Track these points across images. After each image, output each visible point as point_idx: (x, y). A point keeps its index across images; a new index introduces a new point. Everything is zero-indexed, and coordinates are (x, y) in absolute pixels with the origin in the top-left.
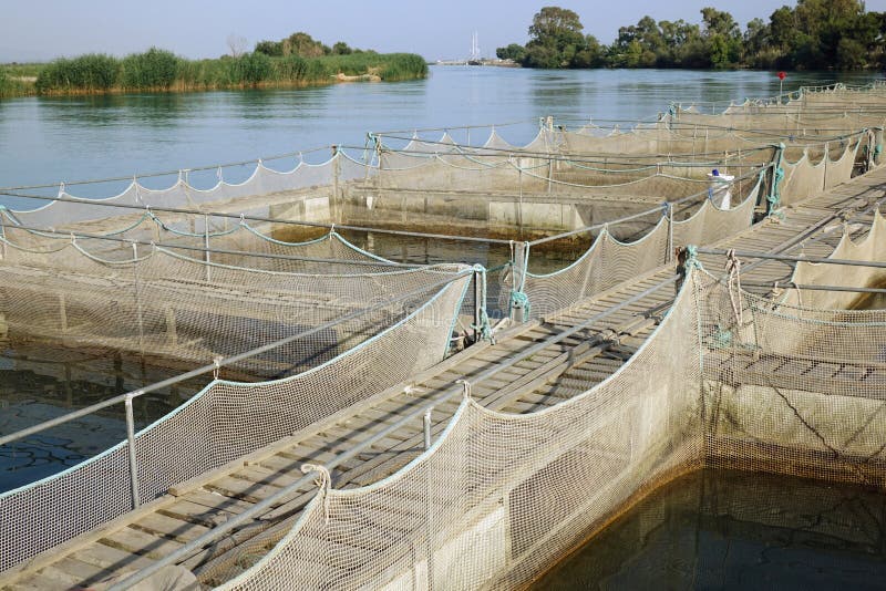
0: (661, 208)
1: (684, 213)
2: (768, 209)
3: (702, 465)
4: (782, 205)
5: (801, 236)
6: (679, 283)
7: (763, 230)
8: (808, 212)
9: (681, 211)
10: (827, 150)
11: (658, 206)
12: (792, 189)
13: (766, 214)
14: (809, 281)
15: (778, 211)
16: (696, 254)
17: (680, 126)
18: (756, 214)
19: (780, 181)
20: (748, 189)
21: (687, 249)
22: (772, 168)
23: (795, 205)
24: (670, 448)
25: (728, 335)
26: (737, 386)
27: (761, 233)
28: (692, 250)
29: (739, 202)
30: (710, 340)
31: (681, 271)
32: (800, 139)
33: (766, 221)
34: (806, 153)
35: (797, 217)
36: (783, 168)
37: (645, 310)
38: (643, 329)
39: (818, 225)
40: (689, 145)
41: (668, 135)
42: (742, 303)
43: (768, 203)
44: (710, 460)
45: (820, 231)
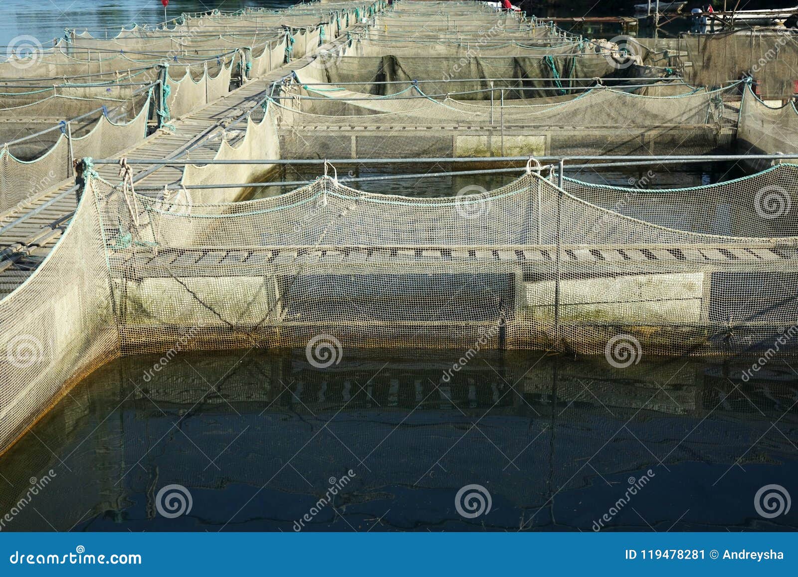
0: (59, 126)
1: (84, 130)
2: (159, 122)
3: (119, 354)
4: (171, 118)
5: (189, 144)
6: (79, 193)
7: (156, 141)
8: (195, 123)
9: (81, 129)
10: (206, 68)
11: (56, 124)
12: (179, 103)
13: (158, 127)
14: (197, 182)
15: (168, 124)
16: (91, 164)
17: (75, 50)
18: (149, 127)
19: (167, 97)
20: (140, 105)
21: (83, 161)
22: (159, 85)
23: (182, 117)
24: (88, 343)
25: (128, 236)
26: (140, 280)
27: (155, 144)
28: (88, 161)
29: (133, 118)
30: (113, 242)
31: (80, 182)
32: (183, 59)
33: (158, 133)
34: (188, 71)
35: (186, 127)
36: (169, 84)
37: (52, 221)
38: (50, 239)
39: (203, 133)
40: (86, 67)
41: (65, 59)
42: (138, 207)
43: (159, 116)
44: (125, 348)
45: (205, 139)
